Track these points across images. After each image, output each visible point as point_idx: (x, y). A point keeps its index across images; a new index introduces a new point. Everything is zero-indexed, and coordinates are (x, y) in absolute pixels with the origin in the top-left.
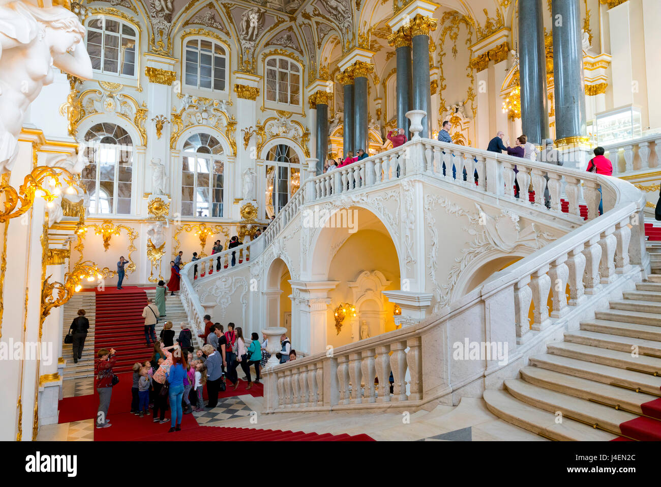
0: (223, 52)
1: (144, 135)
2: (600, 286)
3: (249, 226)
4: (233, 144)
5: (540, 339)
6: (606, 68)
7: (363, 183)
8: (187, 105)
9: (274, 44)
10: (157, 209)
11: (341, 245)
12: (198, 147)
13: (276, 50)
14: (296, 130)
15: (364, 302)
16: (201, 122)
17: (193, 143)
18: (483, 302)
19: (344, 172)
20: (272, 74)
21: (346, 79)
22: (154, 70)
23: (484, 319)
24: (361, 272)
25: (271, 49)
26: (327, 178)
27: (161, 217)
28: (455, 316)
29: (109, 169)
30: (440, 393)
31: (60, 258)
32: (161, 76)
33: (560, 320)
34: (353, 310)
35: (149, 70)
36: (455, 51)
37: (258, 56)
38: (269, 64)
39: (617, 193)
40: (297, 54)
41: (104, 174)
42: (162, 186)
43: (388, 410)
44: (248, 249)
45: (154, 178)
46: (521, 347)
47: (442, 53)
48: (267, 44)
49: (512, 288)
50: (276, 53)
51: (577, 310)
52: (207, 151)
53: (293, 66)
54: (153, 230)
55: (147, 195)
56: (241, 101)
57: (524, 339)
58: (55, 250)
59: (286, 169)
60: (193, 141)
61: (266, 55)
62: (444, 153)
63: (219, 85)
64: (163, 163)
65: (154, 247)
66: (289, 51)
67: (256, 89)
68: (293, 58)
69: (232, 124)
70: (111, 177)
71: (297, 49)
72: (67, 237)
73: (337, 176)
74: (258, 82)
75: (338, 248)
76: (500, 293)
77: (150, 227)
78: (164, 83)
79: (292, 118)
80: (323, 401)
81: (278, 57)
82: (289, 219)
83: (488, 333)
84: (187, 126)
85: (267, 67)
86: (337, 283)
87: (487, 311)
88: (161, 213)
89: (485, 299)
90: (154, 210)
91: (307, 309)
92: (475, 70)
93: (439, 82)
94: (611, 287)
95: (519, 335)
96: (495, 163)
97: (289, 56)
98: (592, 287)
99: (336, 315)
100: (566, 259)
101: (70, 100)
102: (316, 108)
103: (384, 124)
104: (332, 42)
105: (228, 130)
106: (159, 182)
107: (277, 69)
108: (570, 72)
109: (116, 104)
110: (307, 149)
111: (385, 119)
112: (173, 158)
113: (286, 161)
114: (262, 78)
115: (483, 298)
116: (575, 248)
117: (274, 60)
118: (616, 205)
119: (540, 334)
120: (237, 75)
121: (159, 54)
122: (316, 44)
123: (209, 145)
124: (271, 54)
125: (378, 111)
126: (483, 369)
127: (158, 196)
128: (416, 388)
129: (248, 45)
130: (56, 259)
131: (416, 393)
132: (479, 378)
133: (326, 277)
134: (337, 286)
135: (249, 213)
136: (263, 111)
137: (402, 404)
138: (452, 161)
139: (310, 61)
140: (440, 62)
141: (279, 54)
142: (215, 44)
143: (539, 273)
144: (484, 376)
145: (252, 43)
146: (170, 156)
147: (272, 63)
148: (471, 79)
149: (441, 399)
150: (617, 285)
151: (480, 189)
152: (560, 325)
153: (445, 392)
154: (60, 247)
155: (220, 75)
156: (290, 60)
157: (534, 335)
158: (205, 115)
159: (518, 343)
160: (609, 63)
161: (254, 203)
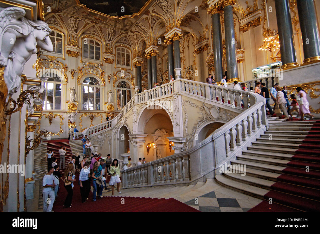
0: (99, 45)
1: (67, 78)
2: (253, 133)
3: (111, 113)
4: (104, 81)
5: (234, 154)
6: (242, 53)
7: (158, 96)
8: (84, 66)
9: (119, 42)
10: (72, 107)
11: (149, 120)
12: (89, 82)
13: (120, 44)
14: (129, 76)
15: (158, 141)
16: (90, 72)
17: (87, 81)
18: (213, 141)
19: (150, 92)
20: (119, 54)
21: (148, 56)
22: (70, 51)
23: (214, 148)
24: (156, 130)
25: (119, 44)
26: (143, 94)
27: (74, 110)
28: (203, 147)
29: (51, 91)
30: (198, 177)
31: (32, 129)
32: (73, 54)
33: (240, 147)
34: (154, 144)
35: (68, 51)
36: (188, 47)
37: (113, 47)
38: (117, 50)
39: (255, 98)
40: (128, 46)
41: (49, 93)
42: (74, 98)
43: (176, 185)
44: (111, 122)
45: (71, 95)
46: (228, 157)
47: (184, 47)
48: (117, 42)
49: (224, 135)
50: (120, 46)
51: (246, 142)
52: (93, 84)
53: (127, 51)
54: (71, 116)
55: (68, 102)
56: (107, 65)
57: (228, 154)
58: (30, 126)
59: (125, 91)
60: (87, 80)
61: (116, 47)
62: (189, 84)
63: (98, 58)
64: (74, 89)
65: (71, 123)
66: (125, 45)
67: (113, 60)
68: (127, 48)
69: (103, 73)
70: (52, 94)
71: (128, 45)
72: (35, 120)
73: (147, 93)
74: (113, 57)
75: (147, 121)
76: (220, 137)
77: (69, 115)
78: (75, 56)
79: (127, 71)
80: (148, 182)
81: (121, 48)
82: (128, 110)
83: (215, 153)
84: (84, 74)
85: (117, 51)
86: (148, 134)
87: (215, 144)
88: (74, 109)
89: (215, 139)
90: (71, 108)
91: (136, 145)
92: (196, 54)
93: (183, 58)
94: (256, 133)
95: (226, 153)
96: (209, 88)
97: (125, 47)
98: (250, 133)
99: (147, 147)
100: (241, 123)
101: (37, 62)
102: (136, 67)
103: (162, 73)
104: (142, 42)
105: (101, 76)
106: (73, 96)
107: (121, 52)
108: (232, 55)
109: (54, 65)
110: (133, 83)
111: (163, 72)
112: (78, 87)
113: (125, 88)
114: (115, 55)
115: (213, 139)
116: (244, 119)
117: (119, 49)
118: (256, 102)
119: (234, 152)
120: (105, 54)
121: (72, 45)
122: (136, 42)
123: (93, 82)
124: (118, 46)
125: (160, 69)
126: (214, 167)
127: (73, 102)
128: (187, 176)
129: (109, 43)
130: (31, 130)
131: (188, 177)
132: (213, 171)
133: (143, 132)
134: (148, 135)
135: (111, 108)
136: (116, 68)
137: (182, 183)
138: (192, 87)
139: (134, 49)
140: (183, 50)
141: (121, 46)
142: (96, 42)
143: (232, 129)
144: (215, 170)
145: (111, 42)
146: (78, 86)
147: (119, 50)
148: (194, 57)
149: (199, 180)
150: (258, 132)
151: (203, 97)
152: (241, 148)
153: (200, 177)
154: (32, 124)
155: (98, 54)
156: (126, 49)
157: (232, 153)
158: (92, 70)
159: (227, 156)
160: (244, 52)
161: (113, 104)
